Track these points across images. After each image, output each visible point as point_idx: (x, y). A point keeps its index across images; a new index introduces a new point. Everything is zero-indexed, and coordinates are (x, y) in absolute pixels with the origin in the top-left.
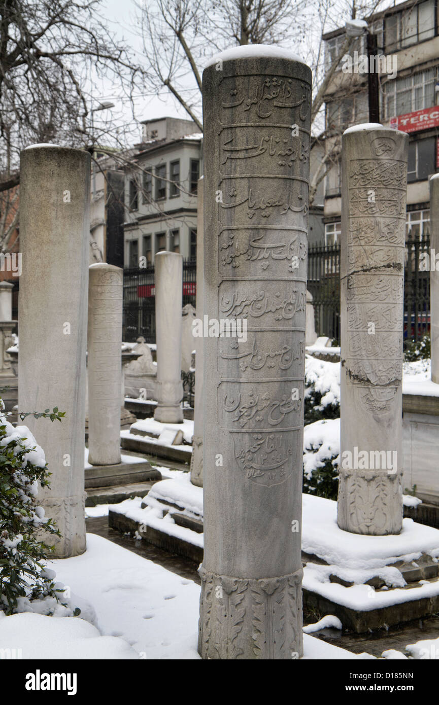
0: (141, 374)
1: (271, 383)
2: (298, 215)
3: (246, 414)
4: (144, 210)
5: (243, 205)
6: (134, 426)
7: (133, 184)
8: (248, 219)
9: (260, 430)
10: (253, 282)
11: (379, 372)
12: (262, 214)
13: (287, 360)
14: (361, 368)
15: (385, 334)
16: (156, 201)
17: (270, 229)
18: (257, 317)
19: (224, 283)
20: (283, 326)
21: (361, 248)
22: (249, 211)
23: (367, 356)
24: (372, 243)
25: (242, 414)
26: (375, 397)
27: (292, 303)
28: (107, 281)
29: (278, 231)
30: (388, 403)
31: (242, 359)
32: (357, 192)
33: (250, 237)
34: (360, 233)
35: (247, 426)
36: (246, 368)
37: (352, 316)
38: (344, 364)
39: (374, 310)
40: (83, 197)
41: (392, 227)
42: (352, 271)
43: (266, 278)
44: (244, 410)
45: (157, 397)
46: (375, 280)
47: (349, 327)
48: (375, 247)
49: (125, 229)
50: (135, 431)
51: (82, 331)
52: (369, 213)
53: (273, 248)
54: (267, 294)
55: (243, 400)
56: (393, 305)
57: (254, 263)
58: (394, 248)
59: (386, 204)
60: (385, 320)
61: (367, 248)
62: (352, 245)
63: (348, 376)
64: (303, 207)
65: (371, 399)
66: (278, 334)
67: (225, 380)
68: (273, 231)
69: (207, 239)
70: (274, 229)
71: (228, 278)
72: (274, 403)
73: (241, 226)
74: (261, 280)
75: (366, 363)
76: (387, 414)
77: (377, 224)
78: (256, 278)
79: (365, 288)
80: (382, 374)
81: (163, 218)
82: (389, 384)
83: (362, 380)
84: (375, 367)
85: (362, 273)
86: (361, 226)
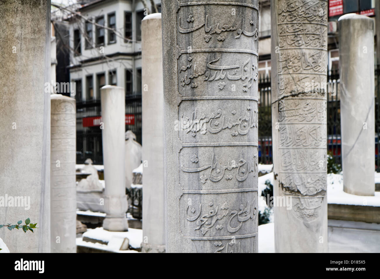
0: (89, 190)
1: (229, 194)
2: (250, 39)
3: (207, 223)
4: (86, 54)
5: (200, 30)
6: (85, 235)
7: (77, 32)
8: (205, 43)
9: (221, 238)
10: (211, 101)
11: (308, 184)
12: (218, 38)
13: (243, 173)
14: (292, 181)
15: (312, 151)
16: (96, 47)
17: (226, 52)
18: (215, 133)
19: (183, 102)
20: (239, 141)
21: (289, 76)
22: (206, 35)
23: (297, 171)
24: (299, 72)
25: (203, 223)
26: (304, 206)
27: (247, 120)
28: (62, 110)
29: (232, 54)
30: (316, 211)
31: (203, 172)
32: (285, 27)
33: (207, 59)
34: (289, 63)
35: (208, 234)
36: (206, 180)
37: (282, 135)
38: (277, 177)
39: (302, 130)
40: (45, 31)
41: (316, 58)
42: (282, 96)
43: (223, 97)
44: (205, 220)
45: (105, 209)
46: (303, 104)
47: (281, 145)
48: (301, 75)
49: (71, 70)
50: (86, 239)
51: (45, 151)
52: (296, 46)
53: (229, 69)
54: (224, 112)
55: (204, 210)
56: (318, 126)
57: (211, 84)
58: (318, 76)
59: (311, 37)
60: (311, 139)
61: (294, 76)
62: (281, 73)
63: (281, 188)
64: (254, 32)
65: (301, 208)
66: (234, 149)
67: (186, 191)
68: (228, 54)
69: (166, 63)
70: (229, 52)
71: (187, 98)
72: (232, 212)
73: (198, 50)
74: (218, 99)
75: (296, 176)
76: (315, 220)
77: (304, 55)
78: (213, 97)
79: (293, 111)
80: (311, 186)
81: (104, 60)
82: (317, 194)
83: (293, 191)
84: (304, 180)
85: (291, 97)
86: (289, 57)
